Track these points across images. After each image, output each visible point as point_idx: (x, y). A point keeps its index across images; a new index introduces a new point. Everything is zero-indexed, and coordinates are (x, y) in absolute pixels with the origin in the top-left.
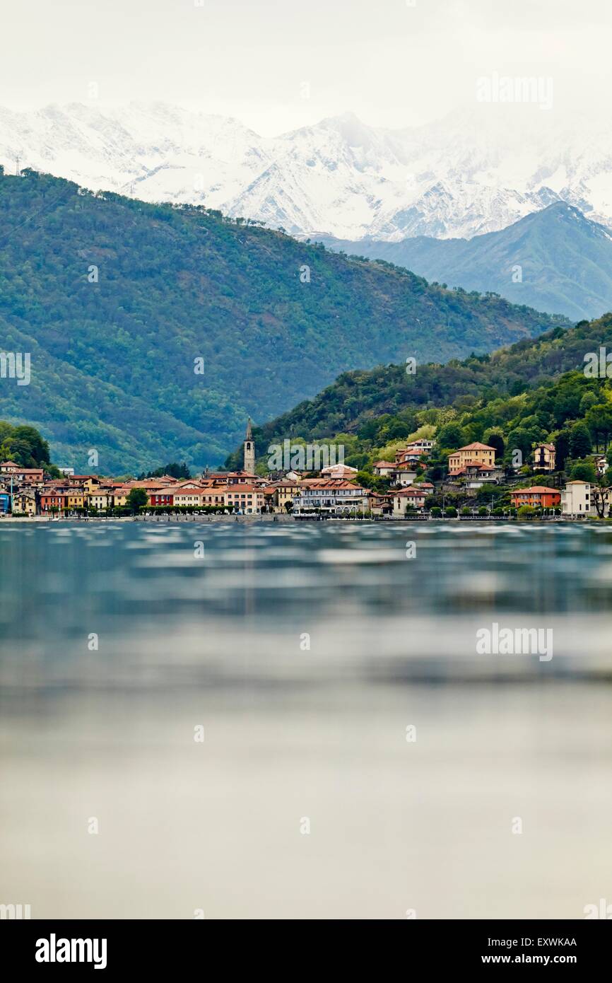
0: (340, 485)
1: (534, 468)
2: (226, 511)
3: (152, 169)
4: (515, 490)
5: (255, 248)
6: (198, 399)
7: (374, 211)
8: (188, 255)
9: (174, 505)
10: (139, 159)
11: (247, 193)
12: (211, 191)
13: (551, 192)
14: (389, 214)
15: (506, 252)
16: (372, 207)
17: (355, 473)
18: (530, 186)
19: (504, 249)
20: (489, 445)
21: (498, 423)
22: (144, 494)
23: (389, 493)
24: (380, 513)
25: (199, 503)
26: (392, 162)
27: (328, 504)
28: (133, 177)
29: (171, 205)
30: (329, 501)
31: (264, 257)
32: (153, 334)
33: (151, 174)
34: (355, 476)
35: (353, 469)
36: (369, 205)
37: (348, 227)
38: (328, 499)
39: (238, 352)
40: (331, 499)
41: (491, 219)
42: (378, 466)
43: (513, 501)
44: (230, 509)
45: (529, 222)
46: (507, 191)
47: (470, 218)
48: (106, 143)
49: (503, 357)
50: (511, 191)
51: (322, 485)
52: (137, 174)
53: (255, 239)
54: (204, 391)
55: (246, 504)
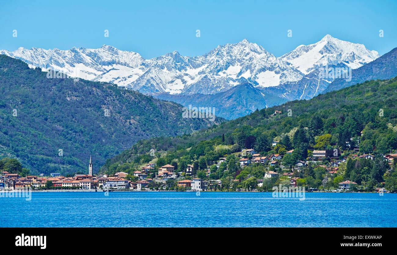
0: (119, 179)
1: (186, 174)
2: (80, 188)
3: (108, 70)
4: (179, 181)
5: (129, 97)
6: (107, 149)
7: (184, 85)
8: (105, 99)
9: (62, 186)
10: (104, 67)
11: (140, 79)
12: (128, 78)
13: (244, 78)
14: (189, 86)
15: (227, 99)
16: (183, 83)
17: (126, 175)
18: (238, 76)
19: (226, 98)
20: (172, 165)
21: (177, 157)
22: (51, 182)
23: (136, 182)
24: (132, 189)
25: (71, 185)
26: (191, 68)
27: (115, 186)
28: (102, 73)
29: (100, 82)
30: (115, 185)
31: (132, 100)
32: (92, 126)
33: (108, 72)
34: (126, 176)
35: (126, 174)
36: (182, 83)
37: (175, 90)
38: (115, 184)
39: (122, 133)
40: (116, 184)
41: (224, 88)
42: (135, 173)
43: (178, 185)
44: (81, 187)
45: (235, 89)
46: (230, 78)
47: (217, 87)
48: (92, 61)
49: (195, 135)
50: (231, 78)
51: (113, 179)
52: (103, 72)
53: (128, 94)
54: (109, 146)
55: (87, 186)
